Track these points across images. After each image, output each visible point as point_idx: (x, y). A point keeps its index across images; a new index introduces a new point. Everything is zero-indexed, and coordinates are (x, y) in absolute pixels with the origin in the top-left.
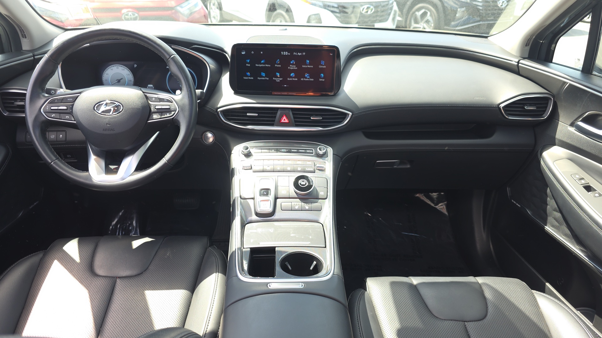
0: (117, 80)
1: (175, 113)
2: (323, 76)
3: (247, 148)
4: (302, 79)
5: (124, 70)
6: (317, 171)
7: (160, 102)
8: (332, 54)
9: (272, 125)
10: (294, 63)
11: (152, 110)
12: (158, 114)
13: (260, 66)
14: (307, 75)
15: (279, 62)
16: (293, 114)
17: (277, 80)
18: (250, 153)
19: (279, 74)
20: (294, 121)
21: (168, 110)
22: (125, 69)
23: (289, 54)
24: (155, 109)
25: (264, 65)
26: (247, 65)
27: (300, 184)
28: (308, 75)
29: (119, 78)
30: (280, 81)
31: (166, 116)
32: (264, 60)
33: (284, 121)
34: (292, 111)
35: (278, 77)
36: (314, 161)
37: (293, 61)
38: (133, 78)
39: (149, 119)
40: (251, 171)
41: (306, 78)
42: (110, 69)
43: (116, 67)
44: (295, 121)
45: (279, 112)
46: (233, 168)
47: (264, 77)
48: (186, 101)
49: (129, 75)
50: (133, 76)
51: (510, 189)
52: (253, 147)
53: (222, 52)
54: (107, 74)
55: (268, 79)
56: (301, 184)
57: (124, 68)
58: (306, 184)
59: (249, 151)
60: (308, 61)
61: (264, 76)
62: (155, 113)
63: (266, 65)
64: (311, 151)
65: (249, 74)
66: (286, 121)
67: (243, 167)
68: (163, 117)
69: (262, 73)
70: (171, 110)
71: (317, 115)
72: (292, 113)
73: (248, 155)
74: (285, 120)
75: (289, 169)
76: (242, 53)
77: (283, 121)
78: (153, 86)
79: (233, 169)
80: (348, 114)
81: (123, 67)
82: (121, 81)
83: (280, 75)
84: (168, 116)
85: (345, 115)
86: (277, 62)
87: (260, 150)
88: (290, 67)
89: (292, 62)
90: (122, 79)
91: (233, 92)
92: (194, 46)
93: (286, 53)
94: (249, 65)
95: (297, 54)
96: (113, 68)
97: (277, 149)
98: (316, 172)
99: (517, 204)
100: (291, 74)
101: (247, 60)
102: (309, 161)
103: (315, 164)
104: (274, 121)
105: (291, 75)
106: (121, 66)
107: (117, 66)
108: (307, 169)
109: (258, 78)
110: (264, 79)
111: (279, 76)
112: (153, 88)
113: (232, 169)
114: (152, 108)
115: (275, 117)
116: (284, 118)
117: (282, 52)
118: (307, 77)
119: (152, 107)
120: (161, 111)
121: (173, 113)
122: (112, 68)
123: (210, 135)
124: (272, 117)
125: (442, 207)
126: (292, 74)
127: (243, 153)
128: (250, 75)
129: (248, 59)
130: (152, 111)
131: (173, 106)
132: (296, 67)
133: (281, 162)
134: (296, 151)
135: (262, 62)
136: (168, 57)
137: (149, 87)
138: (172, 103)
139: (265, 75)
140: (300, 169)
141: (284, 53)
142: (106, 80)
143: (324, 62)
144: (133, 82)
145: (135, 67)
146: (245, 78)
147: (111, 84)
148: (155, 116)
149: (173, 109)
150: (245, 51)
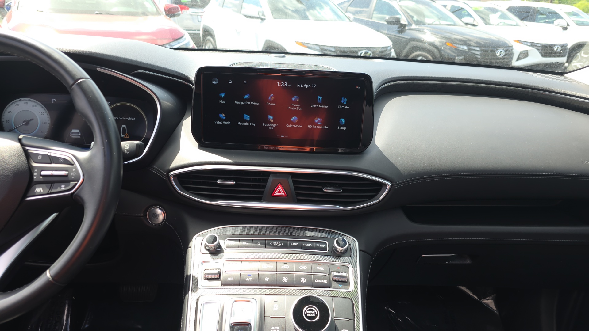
0: (24, 122)
1: (76, 184)
2: (343, 122)
3: (215, 239)
4: (310, 126)
5: (35, 106)
6: (334, 284)
7: (51, 163)
8: (360, 88)
9: (259, 200)
10: (298, 100)
11: (35, 177)
12: (44, 185)
13: (242, 103)
14: (317, 119)
15: (273, 98)
16: (294, 182)
17: (270, 127)
18: (220, 247)
19: (272, 117)
20: (296, 193)
21: (64, 180)
22: (38, 106)
23: (290, 86)
24: (41, 175)
25: (249, 103)
26: (221, 101)
27: (306, 315)
28: (319, 119)
29: (28, 119)
30: (274, 128)
31: (59, 190)
32: (249, 95)
33: (279, 194)
34: (292, 177)
35: (271, 123)
36: (328, 264)
37: (296, 97)
38: (49, 119)
39: (29, 195)
40: (219, 283)
41: (316, 125)
42: (14, 105)
43: (23, 102)
44: (298, 194)
45: (271, 179)
46: (189, 274)
47: (248, 122)
48: (99, 163)
49: (43, 114)
50: (49, 116)
52: (224, 237)
53: (186, 83)
54: (9, 112)
55: (254, 124)
56: (308, 315)
57: (35, 104)
58: (316, 315)
59: (217, 245)
60: (321, 98)
61: (248, 119)
62: (40, 183)
63: (253, 103)
64: (324, 246)
65: (223, 116)
66: (282, 194)
67: (205, 274)
68: (53, 191)
69: (244, 115)
70: (70, 179)
71: (333, 185)
72: (292, 180)
73: (216, 251)
74: (280, 191)
75: (285, 280)
76: (213, 82)
77: (276, 194)
78: (79, 131)
79: (189, 277)
80: (386, 185)
81: (35, 102)
82: (31, 122)
83: (273, 119)
84: (63, 189)
85: (380, 187)
86: (270, 98)
87: (237, 243)
88: (290, 107)
89: (293, 99)
90: (32, 120)
91: (197, 144)
92: (140, 71)
93: (284, 84)
94: (224, 102)
95: (303, 85)
96: (19, 103)
97: (266, 240)
98: (332, 286)
100: (292, 118)
101: (220, 94)
102: (320, 264)
103: (331, 271)
104: (262, 193)
105: (292, 119)
106: (32, 101)
107: (25, 100)
108: (316, 281)
109: (239, 123)
110: (248, 124)
111: (272, 121)
113: (187, 276)
114: (35, 174)
115: (264, 187)
116: (280, 188)
118: (318, 123)
119: (36, 172)
120: (51, 181)
121: (72, 183)
122: (17, 103)
123: (159, 211)
124: (259, 187)
125: (489, 302)
126: (293, 118)
127: (207, 248)
128: (224, 118)
129: (223, 93)
130: (35, 180)
131: (73, 172)
132: (300, 107)
133: (271, 266)
134: (297, 244)
135: (246, 97)
136: (71, 82)
137: (73, 133)
138: (73, 165)
139: (250, 118)
140: (305, 281)
141: (281, 84)
142: (8, 121)
143: (346, 100)
144: (49, 125)
145: (53, 102)
146: (217, 123)
147: (14, 127)
148: (39, 190)
149: (72, 176)
150: (217, 80)
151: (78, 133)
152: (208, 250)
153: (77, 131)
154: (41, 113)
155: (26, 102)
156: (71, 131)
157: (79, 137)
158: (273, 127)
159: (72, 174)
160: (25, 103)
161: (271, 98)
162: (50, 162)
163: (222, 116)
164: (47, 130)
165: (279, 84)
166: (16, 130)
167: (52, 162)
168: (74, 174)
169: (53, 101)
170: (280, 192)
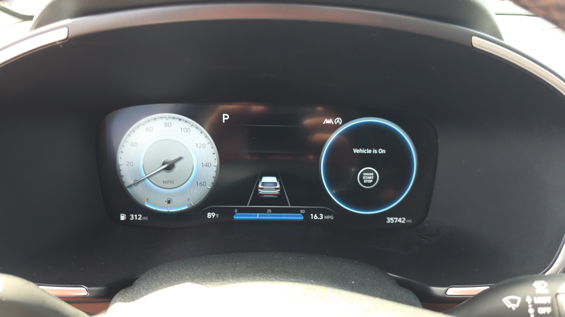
0: (163, 164)
5: (187, 130)
22: (193, 129)
29: (172, 158)
38: (216, 157)
42: (143, 129)
43: (161, 122)
49: (203, 146)
50: (215, 150)
54: (132, 145)
57: (187, 126)
78: (277, 179)
81: (187, 121)
82: (177, 165)
90: (180, 159)
96: (152, 124)
106: (180, 119)
107: (165, 118)
112: (278, 186)
122: (148, 125)
137: (263, 184)
142: (130, 163)
144: (215, 169)
145: (224, 122)
147: (144, 175)
151: (275, 184)
153: (274, 179)
154: (199, 146)
155: (168, 122)
156: (261, 179)
157: (277, 192)
160: (166, 125)
164: (213, 180)
166: (147, 180)
169: (224, 119)
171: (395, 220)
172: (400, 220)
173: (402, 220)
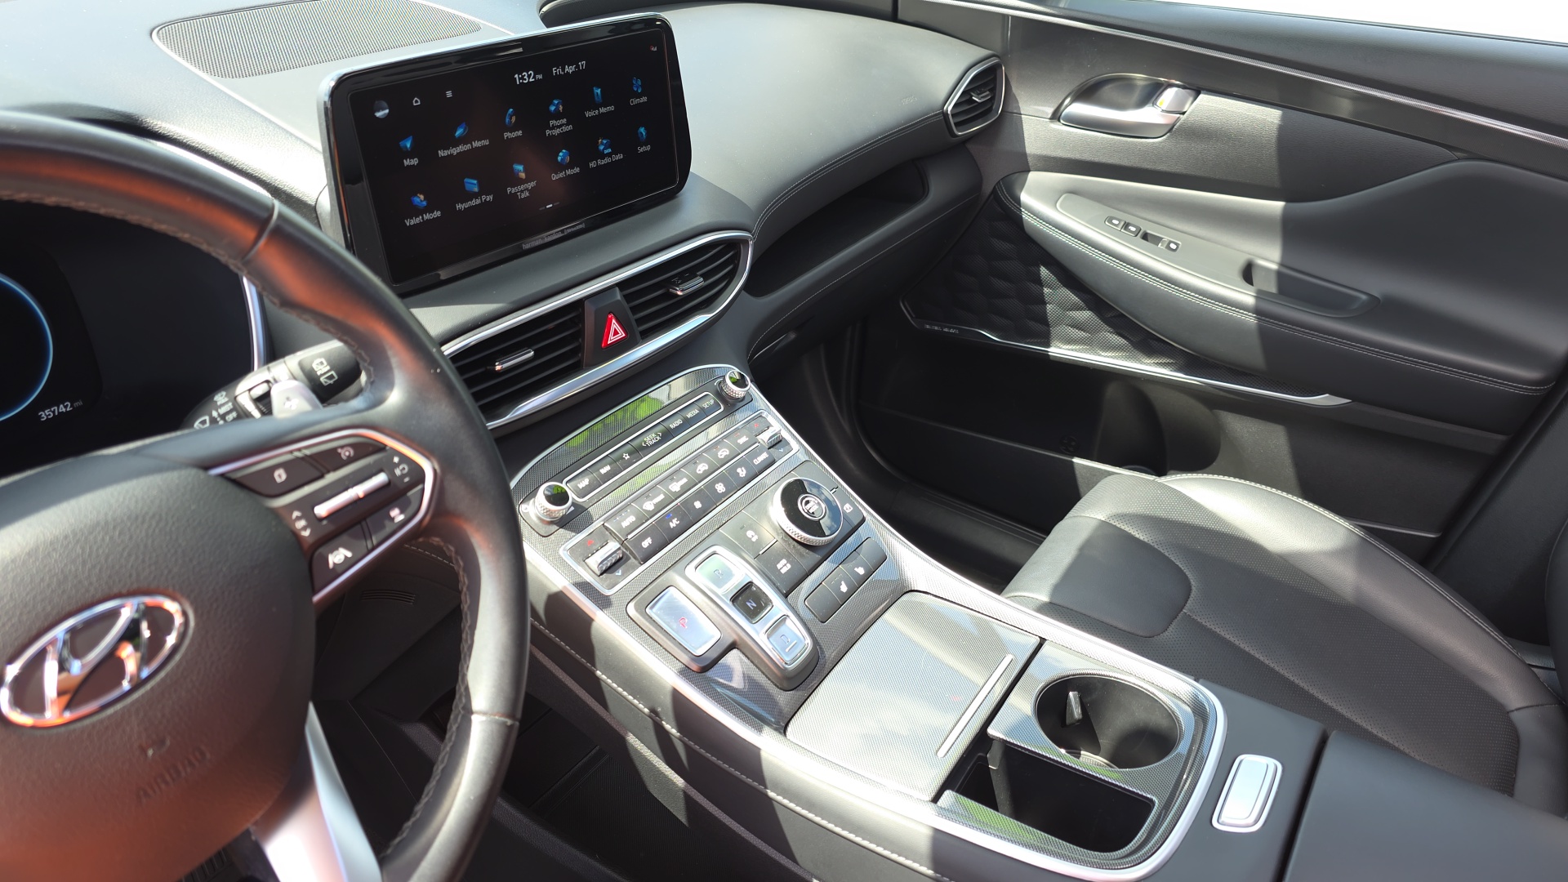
1: (424, 490)
2: (644, 134)
4: (592, 165)
6: (774, 453)
7: (321, 477)
8: (656, 49)
9: (576, 369)
10: (561, 108)
11: (304, 534)
12: (345, 538)
13: (455, 151)
14: (602, 143)
15: (514, 119)
17: (522, 191)
19: (520, 168)
23: (540, 77)
24: (321, 519)
25: (468, 147)
26: (407, 162)
28: (605, 142)
30: (531, 191)
31: (388, 527)
32: (464, 125)
33: (617, 337)
34: (622, 292)
35: (522, 182)
37: (556, 102)
39: (317, 584)
41: (603, 156)
44: (638, 323)
45: (589, 313)
47: (476, 195)
51: (906, 303)
55: (490, 198)
56: (810, 511)
60: (599, 91)
61: (476, 189)
62: (327, 539)
63: (476, 144)
65: (420, 199)
66: (619, 332)
68: (373, 539)
69: (466, 180)
70: (401, 486)
72: (625, 298)
74: (616, 331)
75: (720, 488)
76: (379, 114)
77: (612, 339)
80: (745, 240)
83: (525, 170)
84: (401, 518)
85: (737, 248)
86: (507, 120)
87: (590, 478)
88: (551, 129)
89: (552, 108)
93: (529, 76)
94: (415, 162)
95: (563, 70)
97: (629, 443)
99: (946, 330)
100: (558, 155)
101: (402, 144)
102: (735, 434)
104: (578, 350)
105: (559, 158)
109: (459, 206)
110: (478, 202)
111: (523, 175)
114: (298, 525)
115: (580, 334)
116: (613, 325)
117: (516, 76)
118: (606, 152)
119: (296, 519)
120: (354, 519)
126: (561, 154)
127: (554, 520)
129: (405, 137)
132: (567, 124)
133: (682, 481)
134: (679, 422)
135: (459, 132)
138: (380, 449)
139: (480, 184)
140: (745, 472)
141: (523, 78)
143: (639, 82)
146: (412, 223)
148: (338, 557)
149: (403, 476)
150: (385, 104)
152: (551, 523)
158: (527, 189)
159: (398, 472)
161: (511, 119)
162: (317, 474)
163: (418, 200)
165: (520, 79)
167: (324, 471)
168: (404, 469)
170: (616, 333)
171: (54, 412)
172: (62, 409)
173: (66, 407)
